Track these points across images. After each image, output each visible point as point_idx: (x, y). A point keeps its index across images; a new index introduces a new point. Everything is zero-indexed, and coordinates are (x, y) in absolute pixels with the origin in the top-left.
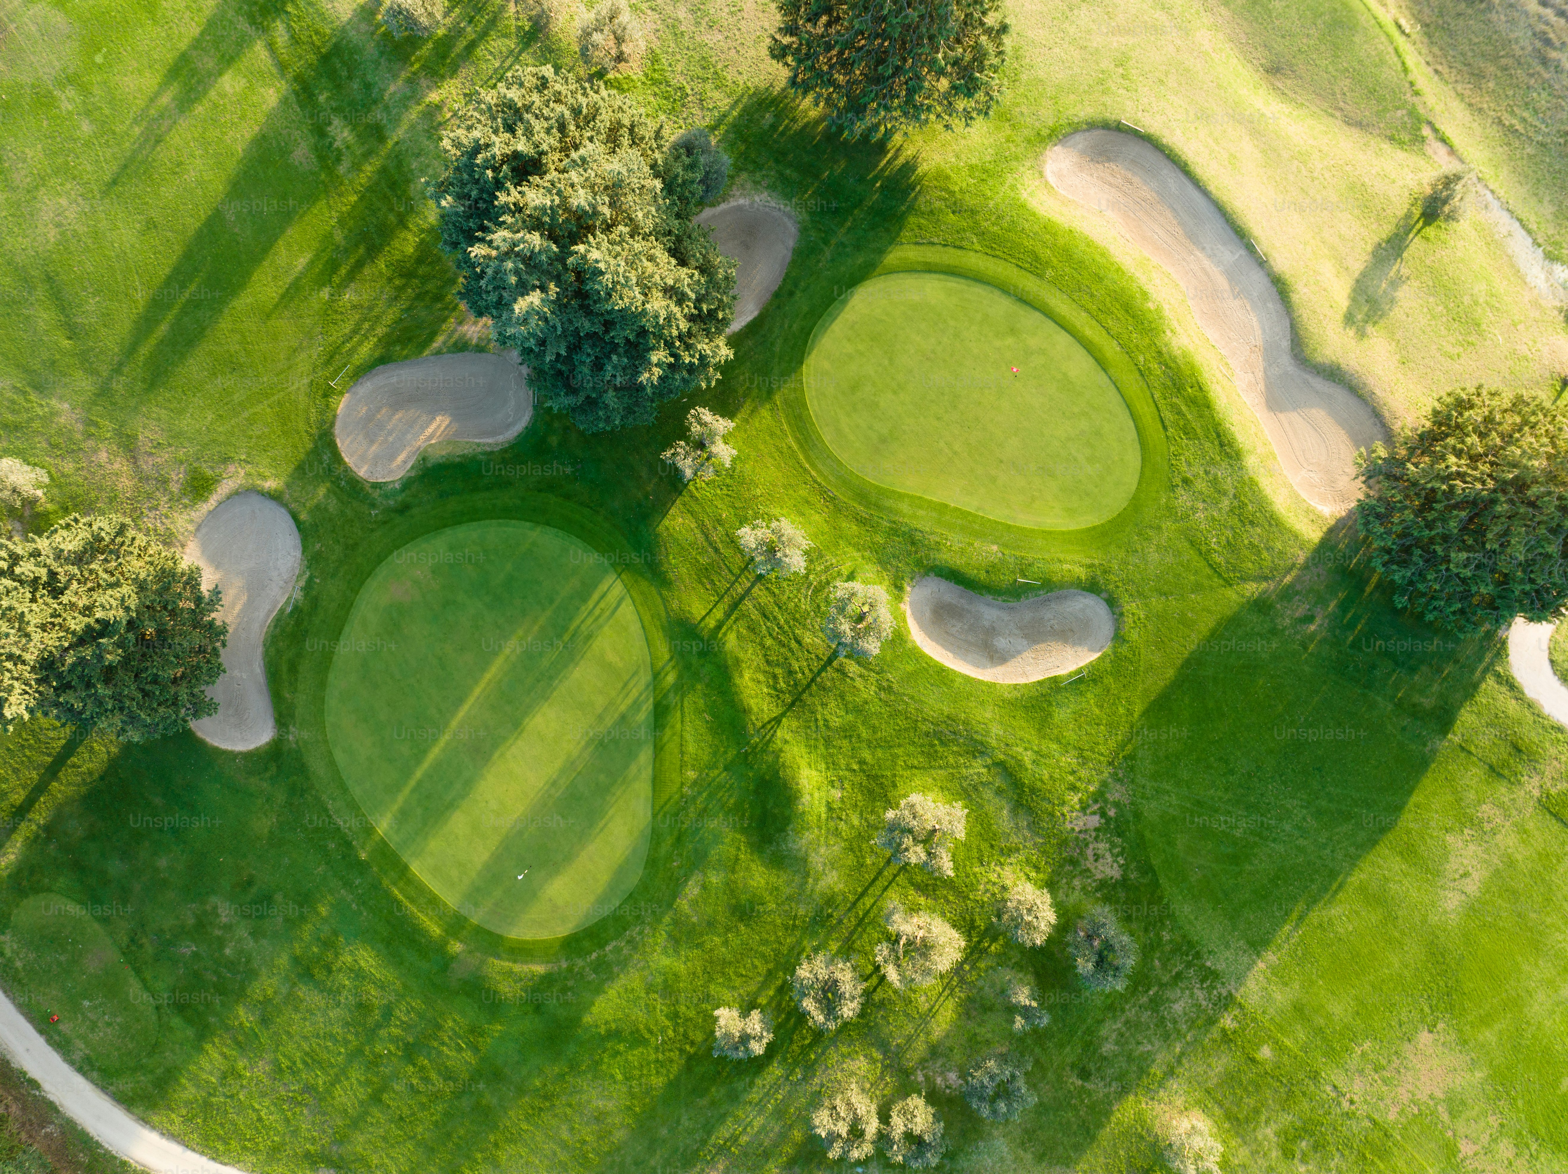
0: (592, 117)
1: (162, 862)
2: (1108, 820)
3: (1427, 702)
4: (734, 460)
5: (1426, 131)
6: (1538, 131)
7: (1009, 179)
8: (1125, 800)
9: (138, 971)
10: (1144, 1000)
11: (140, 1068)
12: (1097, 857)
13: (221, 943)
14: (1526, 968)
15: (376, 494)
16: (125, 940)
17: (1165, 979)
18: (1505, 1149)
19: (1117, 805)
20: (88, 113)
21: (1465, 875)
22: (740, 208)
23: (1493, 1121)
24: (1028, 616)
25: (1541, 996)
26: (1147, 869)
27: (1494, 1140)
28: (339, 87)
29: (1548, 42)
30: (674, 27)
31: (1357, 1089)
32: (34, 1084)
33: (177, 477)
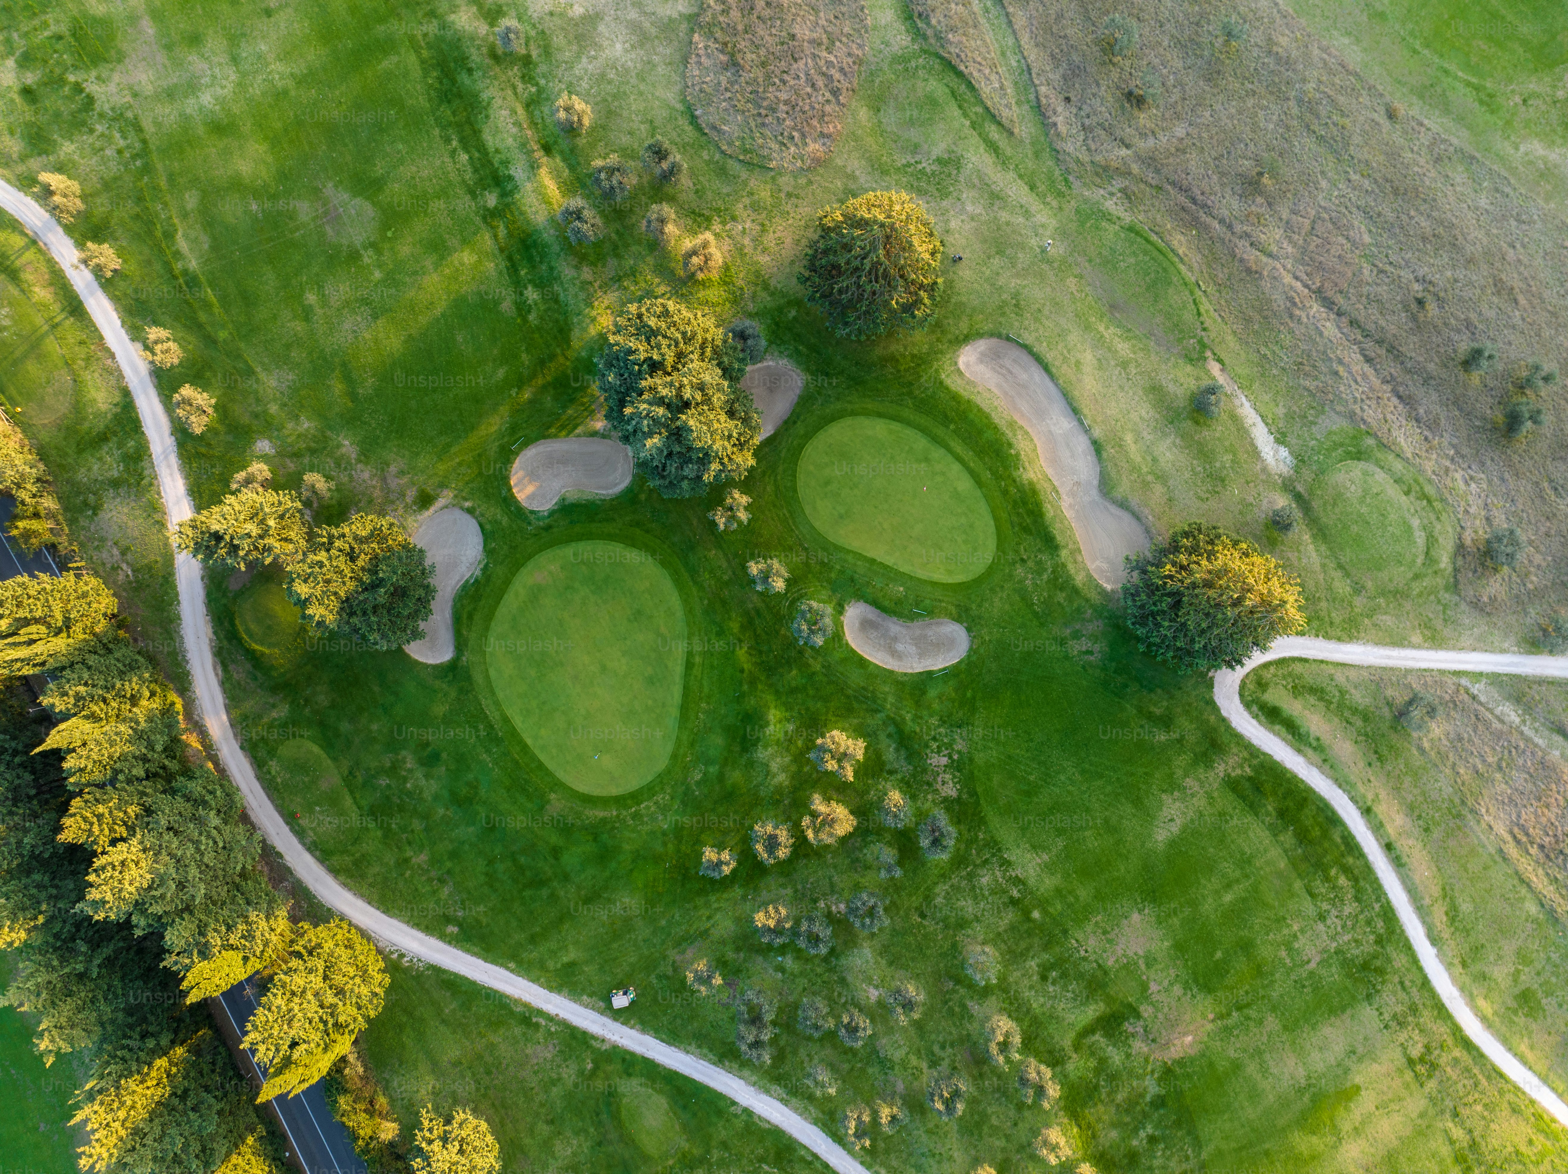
0: (693, 337)
1: (375, 727)
2: (953, 761)
3: (1158, 711)
4: (750, 521)
5: (1208, 354)
6: (1281, 359)
7: (935, 365)
8: (965, 750)
9: (352, 792)
10: (964, 873)
11: (345, 852)
12: (944, 783)
13: (405, 780)
14: (1203, 881)
15: (532, 517)
16: (346, 773)
17: (978, 862)
18: (1177, 990)
19: (959, 752)
20: (380, 266)
21: (1172, 820)
22: (768, 367)
23: (1172, 972)
24: (918, 632)
25: (1210, 900)
26: (973, 793)
27: (1171, 984)
28: (534, 267)
29: (1295, 304)
30: (740, 250)
31: (1092, 943)
32: (279, 855)
33: (411, 494)
